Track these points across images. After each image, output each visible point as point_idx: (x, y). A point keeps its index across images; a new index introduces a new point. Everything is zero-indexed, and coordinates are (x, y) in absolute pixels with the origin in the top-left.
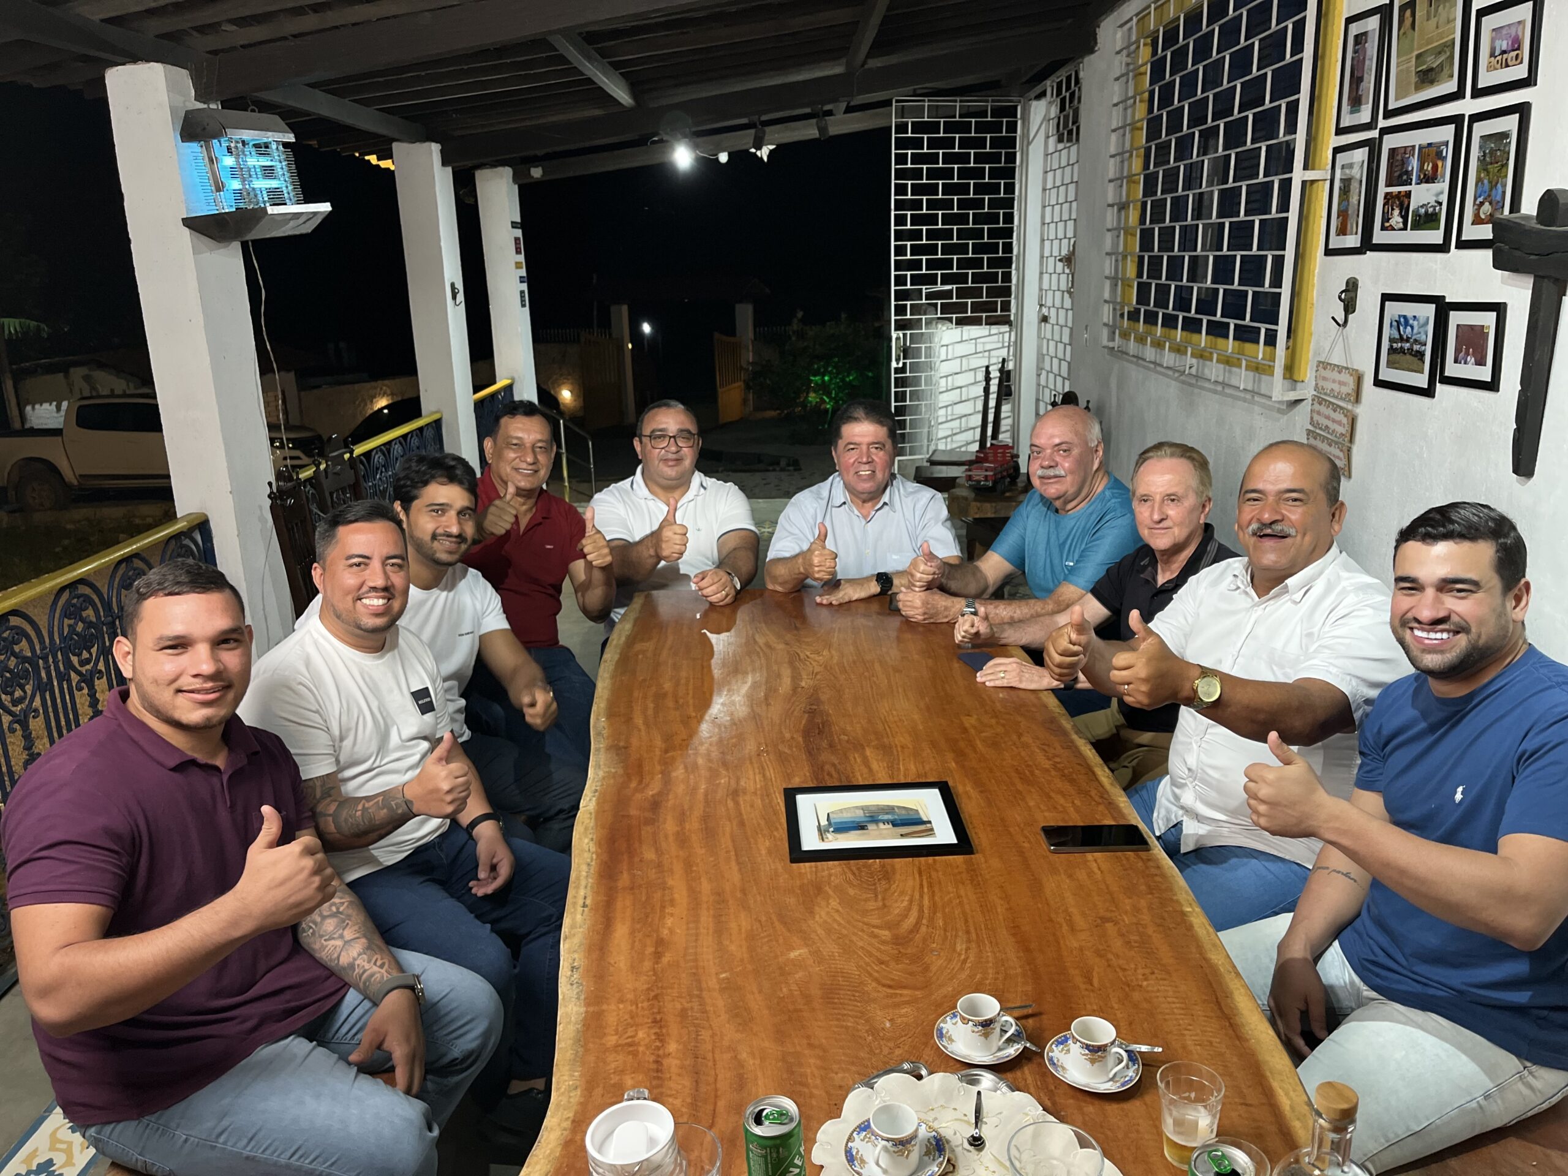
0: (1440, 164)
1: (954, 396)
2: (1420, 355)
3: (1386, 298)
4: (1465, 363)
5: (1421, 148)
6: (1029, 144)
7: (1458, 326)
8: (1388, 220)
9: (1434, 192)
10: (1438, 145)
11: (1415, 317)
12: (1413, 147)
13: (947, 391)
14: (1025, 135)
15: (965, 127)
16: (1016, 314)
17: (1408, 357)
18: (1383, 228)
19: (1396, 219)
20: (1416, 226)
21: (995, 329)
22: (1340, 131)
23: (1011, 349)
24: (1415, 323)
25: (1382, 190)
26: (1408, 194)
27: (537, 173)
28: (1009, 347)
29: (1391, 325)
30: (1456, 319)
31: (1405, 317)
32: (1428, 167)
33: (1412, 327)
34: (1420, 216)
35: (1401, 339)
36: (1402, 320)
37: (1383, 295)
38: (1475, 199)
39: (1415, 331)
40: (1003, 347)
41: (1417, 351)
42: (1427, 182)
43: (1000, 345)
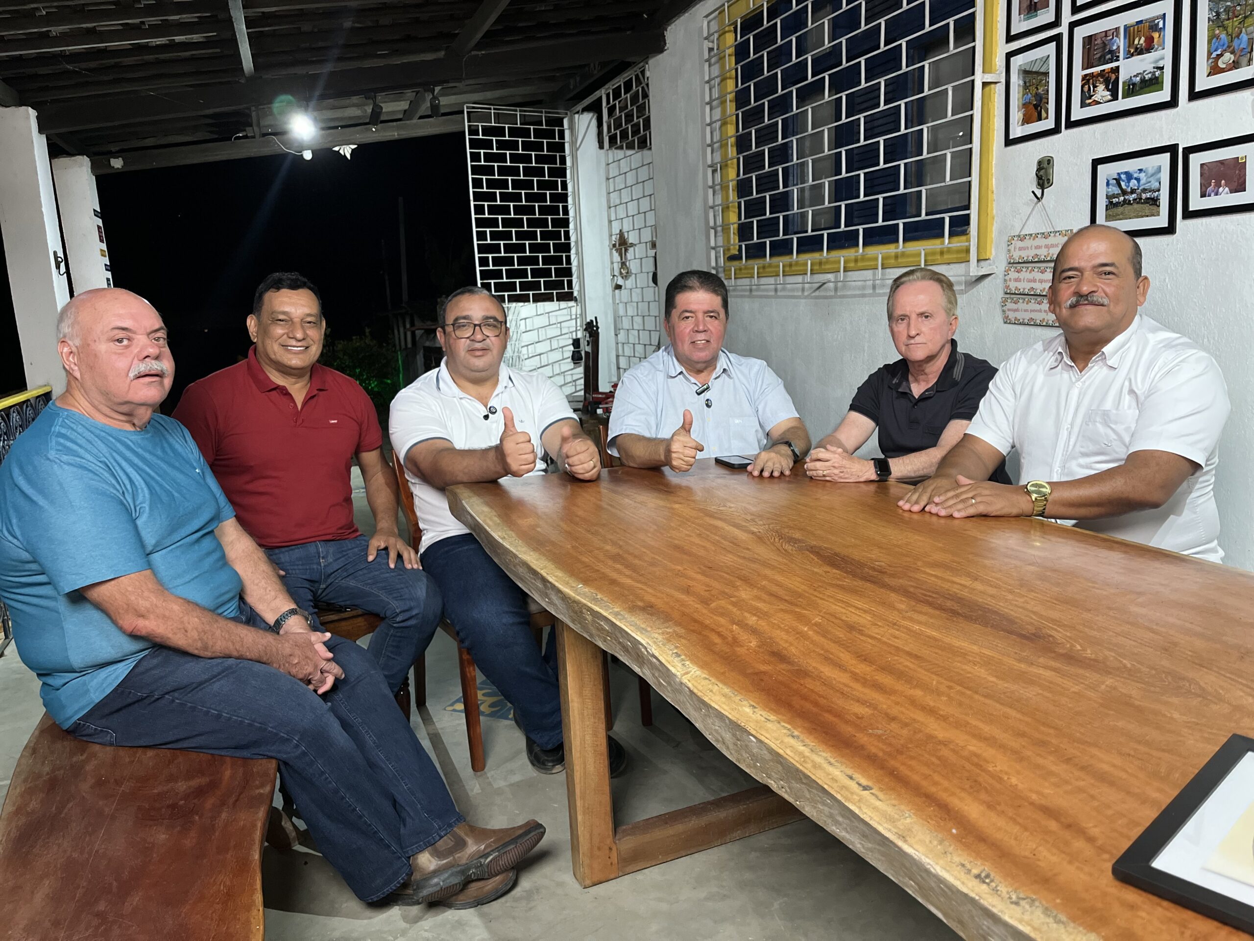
0: (1156, 35)
1: (535, 362)
2: (1154, 202)
3: (1096, 163)
4: (1216, 194)
5: (1126, 28)
6: (577, 149)
7: (1202, 165)
8: (1090, 97)
9: (1152, 60)
10: (1152, 20)
11: (1141, 170)
12: (1117, 29)
13: (529, 358)
14: (573, 143)
15: (525, 133)
16: (579, 291)
17: (1135, 206)
18: (1083, 105)
19: (1101, 92)
20: (1129, 93)
21: (563, 304)
22: (1010, 38)
23: (578, 320)
24: (1142, 175)
25: (1078, 73)
26: (1117, 69)
27: (117, 163)
28: (576, 319)
29: (1108, 184)
30: (1196, 160)
31: (1127, 173)
32: (1141, 41)
33: (1138, 180)
34: (1134, 84)
35: (1124, 193)
36: (1123, 176)
37: (1093, 160)
38: (1210, 54)
39: (1142, 182)
40: (571, 319)
41: (1147, 199)
42: (1139, 54)
43: (569, 318)
